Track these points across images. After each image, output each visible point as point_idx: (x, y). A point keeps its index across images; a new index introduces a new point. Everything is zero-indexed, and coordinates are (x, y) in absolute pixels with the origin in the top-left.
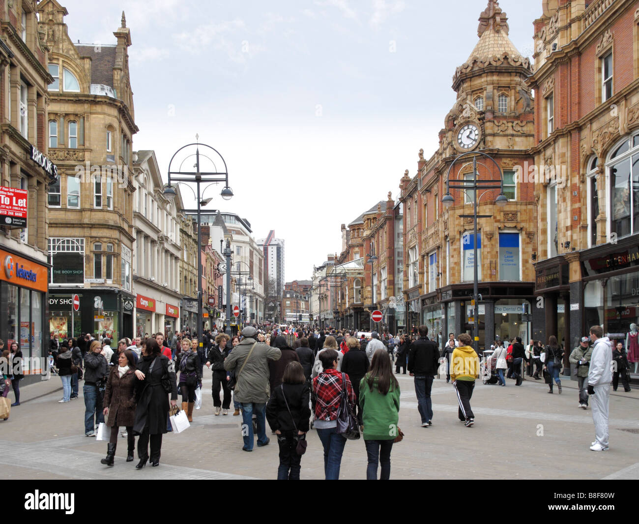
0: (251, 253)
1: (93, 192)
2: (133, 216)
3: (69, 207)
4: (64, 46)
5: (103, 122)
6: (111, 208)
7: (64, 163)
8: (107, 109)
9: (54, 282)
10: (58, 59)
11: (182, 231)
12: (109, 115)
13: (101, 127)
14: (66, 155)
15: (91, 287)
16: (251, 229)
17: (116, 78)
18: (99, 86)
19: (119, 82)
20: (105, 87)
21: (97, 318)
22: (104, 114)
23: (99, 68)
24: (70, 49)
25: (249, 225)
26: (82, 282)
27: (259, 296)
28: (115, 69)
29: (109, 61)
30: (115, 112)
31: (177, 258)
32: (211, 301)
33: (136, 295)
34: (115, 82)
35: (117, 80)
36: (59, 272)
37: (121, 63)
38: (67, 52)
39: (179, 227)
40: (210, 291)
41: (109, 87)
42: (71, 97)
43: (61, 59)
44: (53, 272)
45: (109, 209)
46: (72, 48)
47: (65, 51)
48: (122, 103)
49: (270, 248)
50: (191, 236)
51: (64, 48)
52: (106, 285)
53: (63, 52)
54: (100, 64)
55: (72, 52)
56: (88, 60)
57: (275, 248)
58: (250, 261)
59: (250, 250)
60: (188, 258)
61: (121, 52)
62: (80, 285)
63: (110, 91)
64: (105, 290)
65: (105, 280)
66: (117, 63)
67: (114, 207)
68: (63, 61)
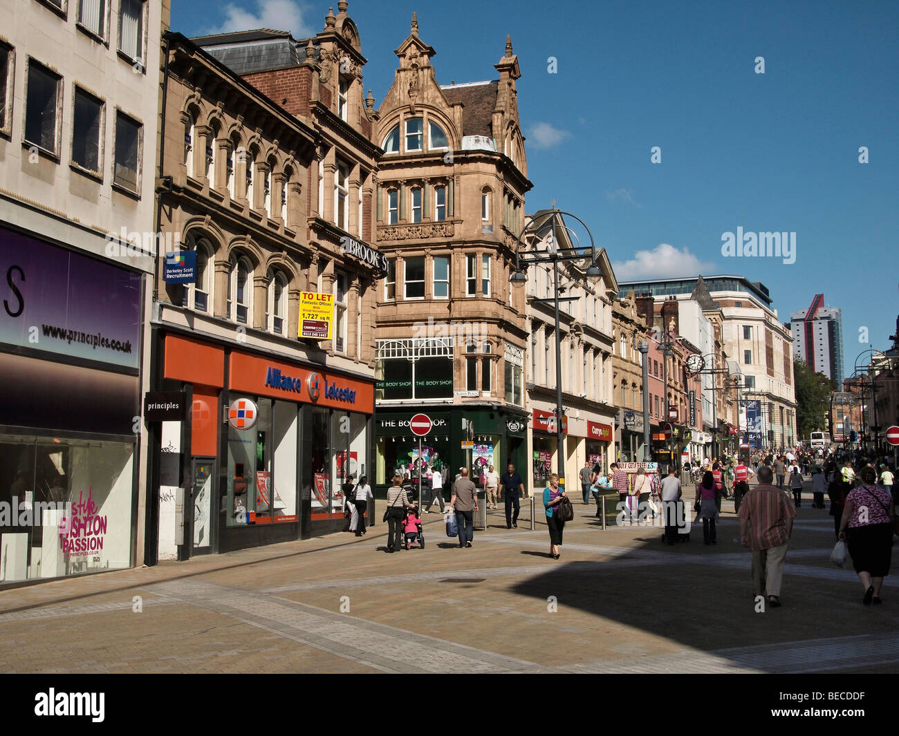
0: (768, 337)
1: (465, 275)
2: (526, 301)
3: (435, 298)
4: (430, 94)
5: (477, 183)
6: (489, 296)
7: (429, 242)
8: (482, 166)
9: (416, 397)
10: (422, 111)
11: (615, 315)
12: (485, 173)
13: (475, 189)
14: (432, 231)
15: (463, 402)
16: (771, 297)
17: (495, 124)
18: (473, 138)
19: (500, 129)
20: (481, 137)
21: (464, 444)
22: (478, 172)
23: (476, 113)
24: (437, 97)
25: (766, 291)
26: (452, 395)
27: (787, 402)
28: (495, 112)
29: (488, 103)
30: (492, 168)
31: (606, 355)
32: (673, 414)
33: (531, 411)
34: (494, 128)
35: (498, 126)
36: (422, 383)
37: (503, 104)
38: (434, 101)
39: (609, 309)
40: (672, 399)
41: (485, 138)
42: (437, 156)
43: (426, 110)
44: (415, 384)
45: (485, 296)
46: (439, 95)
47: (430, 100)
48: (502, 155)
49: (815, 325)
50: (632, 321)
51: (429, 97)
52: (481, 399)
53: (428, 102)
54: (478, 108)
55: (439, 100)
56: (459, 107)
57: (825, 323)
58: (767, 347)
59: (767, 331)
60: (628, 352)
61: (505, 89)
62: (448, 400)
63: (488, 142)
64: (479, 406)
65: (480, 392)
66: (498, 104)
67: (492, 293)
68: (428, 113)
